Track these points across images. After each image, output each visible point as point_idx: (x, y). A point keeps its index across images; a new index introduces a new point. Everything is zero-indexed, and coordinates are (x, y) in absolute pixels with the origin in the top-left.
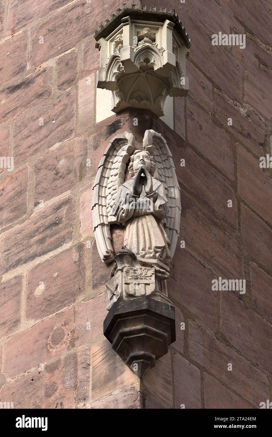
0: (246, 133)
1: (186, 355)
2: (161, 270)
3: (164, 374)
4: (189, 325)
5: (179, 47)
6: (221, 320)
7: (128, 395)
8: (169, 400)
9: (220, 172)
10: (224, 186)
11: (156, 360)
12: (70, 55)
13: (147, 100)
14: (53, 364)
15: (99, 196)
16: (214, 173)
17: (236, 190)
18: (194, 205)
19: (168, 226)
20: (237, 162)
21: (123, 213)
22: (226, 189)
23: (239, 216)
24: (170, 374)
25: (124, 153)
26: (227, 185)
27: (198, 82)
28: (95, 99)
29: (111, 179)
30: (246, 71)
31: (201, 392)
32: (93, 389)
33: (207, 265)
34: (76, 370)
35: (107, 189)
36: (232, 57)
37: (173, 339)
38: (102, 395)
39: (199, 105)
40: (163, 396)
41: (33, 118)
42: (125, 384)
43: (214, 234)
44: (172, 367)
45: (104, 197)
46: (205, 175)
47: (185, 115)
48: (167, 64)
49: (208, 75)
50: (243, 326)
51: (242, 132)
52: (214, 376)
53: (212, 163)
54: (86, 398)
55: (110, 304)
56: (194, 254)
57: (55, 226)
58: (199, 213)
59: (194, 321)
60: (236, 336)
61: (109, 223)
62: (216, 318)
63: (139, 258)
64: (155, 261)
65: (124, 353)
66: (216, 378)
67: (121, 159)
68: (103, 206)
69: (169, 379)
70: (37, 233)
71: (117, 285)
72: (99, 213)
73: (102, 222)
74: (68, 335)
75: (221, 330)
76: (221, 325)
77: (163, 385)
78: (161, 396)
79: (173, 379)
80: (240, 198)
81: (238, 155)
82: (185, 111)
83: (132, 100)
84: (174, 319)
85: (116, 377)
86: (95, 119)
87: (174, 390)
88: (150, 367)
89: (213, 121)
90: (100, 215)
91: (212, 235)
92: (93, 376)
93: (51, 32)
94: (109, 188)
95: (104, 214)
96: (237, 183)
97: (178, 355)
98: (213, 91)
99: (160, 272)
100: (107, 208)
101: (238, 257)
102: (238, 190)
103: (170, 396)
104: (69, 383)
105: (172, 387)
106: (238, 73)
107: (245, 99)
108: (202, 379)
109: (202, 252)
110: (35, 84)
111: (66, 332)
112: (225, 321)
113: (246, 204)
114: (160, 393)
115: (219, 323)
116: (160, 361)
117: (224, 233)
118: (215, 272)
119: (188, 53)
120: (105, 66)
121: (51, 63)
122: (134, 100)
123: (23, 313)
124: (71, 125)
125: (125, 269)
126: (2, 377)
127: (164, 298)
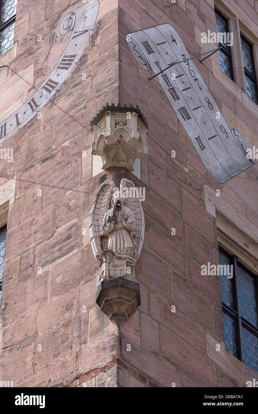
0: (188, 182)
1: (149, 315)
2: (130, 261)
3: (134, 326)
4: (151, 296)
5: (142, 128)
6: (172, 294)
7: (111, 339)
8: (138, 342)
9: (171, 205)
10: (174, 214)
11: (128, 317)
12: (77, 138)
13: (123, 161)
14: (66, 323)
15: (94, 220)
16: (167, 206)
17: (182, 217)
18: (154, 225)
19: (137, 236)
20: (183, 200)
21: (107, 228)
22: (175, 215)
23: (184, 232)
24: (139, 326)
25: (109, 193)
26: (176, 213)
27: (157, 152)
28: (92, 163)
29: (101, 209)
30: (188, 146)
31: (159, 337)
32: (90, 336)
33: (162, 261)
34: (80, 326)
35: (99, 215)
36: (179, 138)
37: (139, 304)
38: (96, 340)
39: (158, 166)
40: (134, 339)
41: (56, 177)
42: (109, 332)
43: (167, 242)
44: (140, 322)
45: (97, 220)
46: (161, 207)
47: (149, 171)
48: (134, 138)
49: (163, 148)
50: (186, 298)
51: (186, 182)
52: (167, 327)
53: (166, 200)
54: (86, 342)
55: (99, 283)
56: (154, 253)
57: (68, 240)
58: (158, 229)
59: (154, 294)
60: (182, 304)
61: (100, 235)
62: (169, 293)
63: (117, 254)
64: (126, 256)
65: (108, 313)
66: (169, 329)
67: (107, 197)
68: (96, 226)
69: (138, 329)
70: (57, 245)
71: (103, 271)
72: (94, 230)
73: (95, 235)
74: (76, 305)
75: (172, 300)
76: (172, 297)
77: (134, 332)
78: (132, 339)
79: (140, 329)
80: (185, 221)
81: (183, 196)
82: (148, 169)
83: (114, 162)
84: (138, 290)
85: (104, 328)
86: (92, 175)
87: (141, 335)
88: (124, 321)
89: (167, 175)
90: (94, 231)
91: (166, 242)
92: (90, 329)
93: (67, 126)
94: (100, 215)
95: (97, 230)
96: (182, 213)
97: (143, 315)
98: (167, 157)
99: (130, 263)
100: (99, 227)
101: (183, 256)
102: (183, 216)
103: (139, 339)
104: (76, 334)
105: (139, 333)
106: (183, 147)
107: (187, 163)
108: (160, 329)
109: (159, 253)
110: (57, 157)
111: (75, 303)
112: (175, 295)
113: (188, 225)
114: (132, 337)
115: (171, 296)
116: (132, 318)
117: (174, 242)
118: (168, 265)
119: (148, 132)
120: (96, 141)
121: (67, 144)
122: (115, 162)
123: (48, 293)
124: (78, 179)
125: (108, 261)
126: (36, 333)
127: (132, 278)
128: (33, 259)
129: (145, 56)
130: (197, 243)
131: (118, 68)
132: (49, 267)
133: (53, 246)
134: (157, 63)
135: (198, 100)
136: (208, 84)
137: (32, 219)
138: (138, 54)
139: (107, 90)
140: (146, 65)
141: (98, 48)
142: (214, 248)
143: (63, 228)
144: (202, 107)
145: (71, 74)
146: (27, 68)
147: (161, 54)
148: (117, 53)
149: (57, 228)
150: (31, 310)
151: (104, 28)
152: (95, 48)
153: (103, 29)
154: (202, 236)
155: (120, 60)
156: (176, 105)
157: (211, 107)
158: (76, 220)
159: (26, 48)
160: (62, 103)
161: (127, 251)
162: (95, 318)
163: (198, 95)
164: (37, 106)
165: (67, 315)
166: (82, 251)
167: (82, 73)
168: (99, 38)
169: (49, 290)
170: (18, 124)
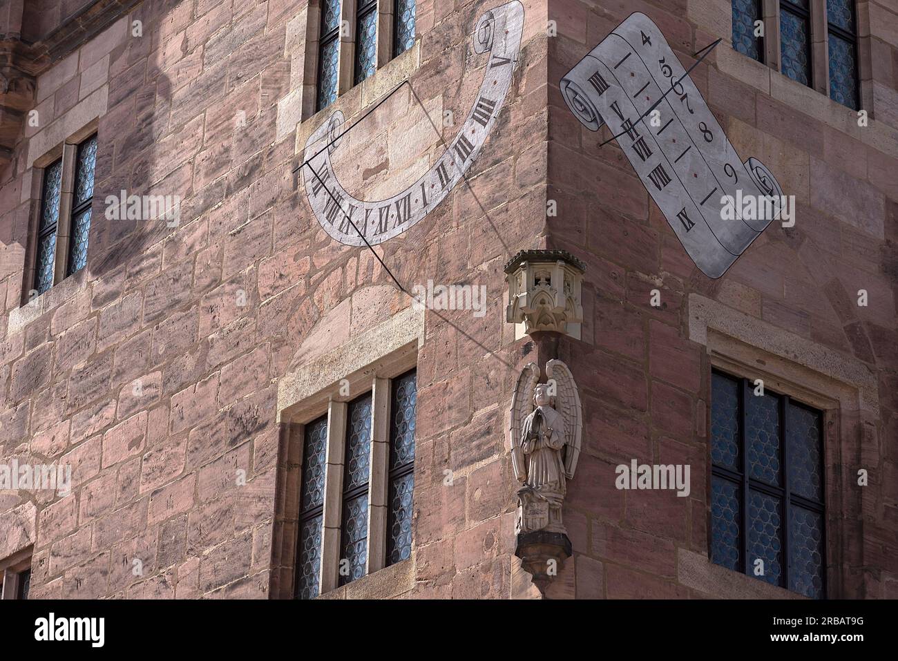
1: (589, 554)
2: (554, 503)
3: (566, 579)
6: (626, 509)
9: (630, 359)
10: (635, 372)
12: (498, 263)
14: (486, 565)
15: (514, 419)
16: (623, 364)
17: (648, 371)
18: (601, 406)
20: (650, 340)
22: (636, 374)
23: (650, 395)
24: (573, 577)
25: (532, 382)
26: (638, 370)
27: (609, 275)
29: (524, 403)
30: (663, 236)
31: (604, 582)
34: (501, 575)
36: (648, 229)
39: (609, 300)
44: (576, 570)
45: (518, 420)
46: (613, 371)
48: (558, 307)
49: (620, 262)
52: (615, 564)
53: (622, 354)
55: (517, 532)
57: (488, 436)
59: (597, 520)
60: (640, 517)
63: (536, 494)
64: (549, 494)
66: (619, 565)
67: (529, 386)
69: (571, 582)
70: (475, 439)
71: (520, 517)
72: (514, 438)
74: (496, 542)
75: (625, 518)
76: (625, 513)
77: (565, 590)
79: (576, 580)
80: (652, 376)
81: (651, 332)
83: (539, 327)
84: (564, 545)
86: (515, 336)
87: (576, 590)
89: (625, 309)
92: (512, 583)
93: (485, 234)
94: (522, 412)
96: (649, 363)
97: (581, 557)
98: (626, 276)
101: (647, 438)
102: (649, 369)
103: (574, 596)
104: (497, 586)
105: (574, 588)
107: (661, 268)
108: (606, 570)
109: (608, 450)
111: (495, 538)
112: (630, 507)
113: (657, 380)
115: (623, 511)
117: (633, 420)
120: (512, 304)
121: (484, 267)
122: (542, 324)
123: (467, 513)
124: (498, 337)
125: (525, 505)
126: (454, 568)
127: (557, 527)
128: (448, 451)
129: (593, 105)
130: (671, 405)
131: (546, 153)
132: (466, 471)
133: (471, 439)
134: (614, 107)
135: (686, 137)
137: (445, 382)
138: (581, 105)
139: (532, 188)
140: (594, 120)
141: (523, 101)
142: (700, 400)
143: (481, 413)
144: (693, 147)
145: (489, 138)
146: (434, 99)
147: (622, 83)
148: (546, 123)
149: (475, 409)
150: (448, 532)
151: (531, 66)
152: (519, 99)
153: (529, 67)
154: (679, 388)
155: (550, 138)
156: (644, 170)
157: (710, 138)
158: (495, 406)
159: (432, 58)
160: (479, 189)
161: (551, 486)
162: (517, 569)
163: (686, 127)
164: (448, 180)
165: (487, 554)
166: (504, 461)
167: (503, 140)
168: (524, 82)
169: (467, 508)
170: (425, 204)
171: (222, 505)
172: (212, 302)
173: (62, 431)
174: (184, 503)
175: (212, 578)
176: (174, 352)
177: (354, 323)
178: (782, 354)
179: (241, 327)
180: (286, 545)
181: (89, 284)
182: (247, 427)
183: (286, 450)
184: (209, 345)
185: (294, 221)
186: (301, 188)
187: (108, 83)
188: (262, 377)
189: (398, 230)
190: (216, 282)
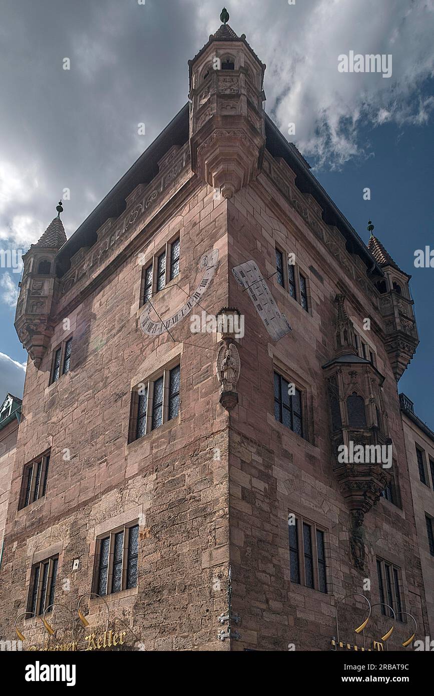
0: (261, 342)
1: (242, 406)
3: (236, 412)
4: (243, 399)
11: (233, 408)
14: (207, 410)
16: (251, 355)
18: (245, 365)
21: (224, 368)
26: (255, 358)
28: (217, 336)
30: (261, 324)
31: (247, 415)
32: (217, 416)
33: (248, 381)
34: (213, 412)
37: (238, 402)
38: (220, 418)
42: (225, 415)
44: (238, 409)
53: (251, 352)
54: (216, 419)
56: (245, 378)
57: (207, 373)
63: (228, 380)
64: (232, 381)
65: (225, 406)
66: (251, 411)
74: (211, 402)
81: (258, 349)
84: (238, 396)
85: (223, 413)
86: (217, 341)
88: (231, 410)
92: (217, 413)
96: (258, 357)
99: (234, 384)
103: (238, 417)
104: (211, 415)
105: (238, 414)
107: (261, 332)
108: (247, 412)
114: (235, 417)
118: (251, 383)
122: (227, 336)
123: (199, 397)
124: (211, 343)
126: (195, 414)
128: (192, 381)
129: (241, 279)
131: (228, 286)
132: (199, 385)
133: (201, 375)
134: (247, 282)
135: (266, 299)
136: (271, 291)
137: (191, 362)
138: (238, 278)
140: (241, 284)
141: (219, 275)
142: (272, 373)
143: (204, 367)
144: (268, 303)
145: (206, 290)
146: (186, 286)
147: (249, 277)
148: (228, 278)
149: (202, 366)
150: (192, 404)
151: (222, 265)
152: (217, 276)
154: (267, 368)
155: (229, 282)
156: (256, 304)
157: (272, 303)
158: (210, 363)
159: (185, 275)
160: (203, 305)
161: (233, 378)
162: (219, 408)
163: (266, 297)
164: (191, 306)
165: (207, 407)
166: (213, 378)
167: (212, 288)
168: (219, 270)
169: (200, 395)
170: (183, 315)
171: (112, 419)
172: (109, 366)
173: (60, 415)
174: (99, 422)
175: (109, 440)
176: (96, 383)
177: (158, 356)
178: (293, 369)
179: (118, 370)
180: (133, 425)
181: (70, 374)
182: (120, 396)
183: (134, 399)
184: (107, 378)
185: (136, 336)
186: (139, 326)
187: (76, 322)
188: (126, 381)
189: (173, 325)
190: (110, 360)
